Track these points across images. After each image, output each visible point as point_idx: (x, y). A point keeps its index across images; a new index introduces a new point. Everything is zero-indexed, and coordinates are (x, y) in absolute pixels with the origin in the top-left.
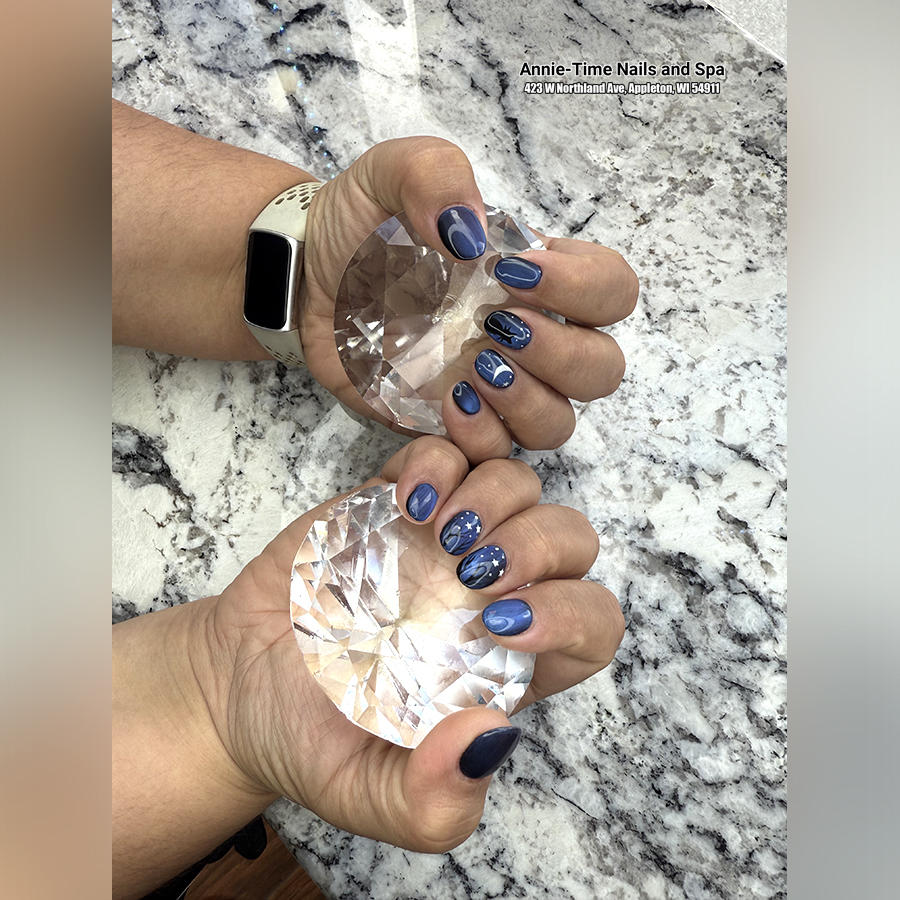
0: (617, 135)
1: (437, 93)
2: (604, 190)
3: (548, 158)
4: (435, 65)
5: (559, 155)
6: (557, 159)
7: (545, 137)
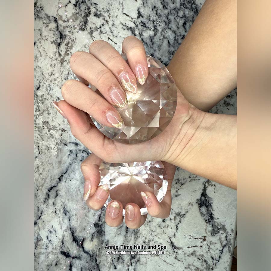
0: (46, 151)
1: (65, 203)
2: (62, 144)
3: (64, 163)
4: (58, 210)
5: (61, 161)
6: (62, 161)
7: (58, 168)
